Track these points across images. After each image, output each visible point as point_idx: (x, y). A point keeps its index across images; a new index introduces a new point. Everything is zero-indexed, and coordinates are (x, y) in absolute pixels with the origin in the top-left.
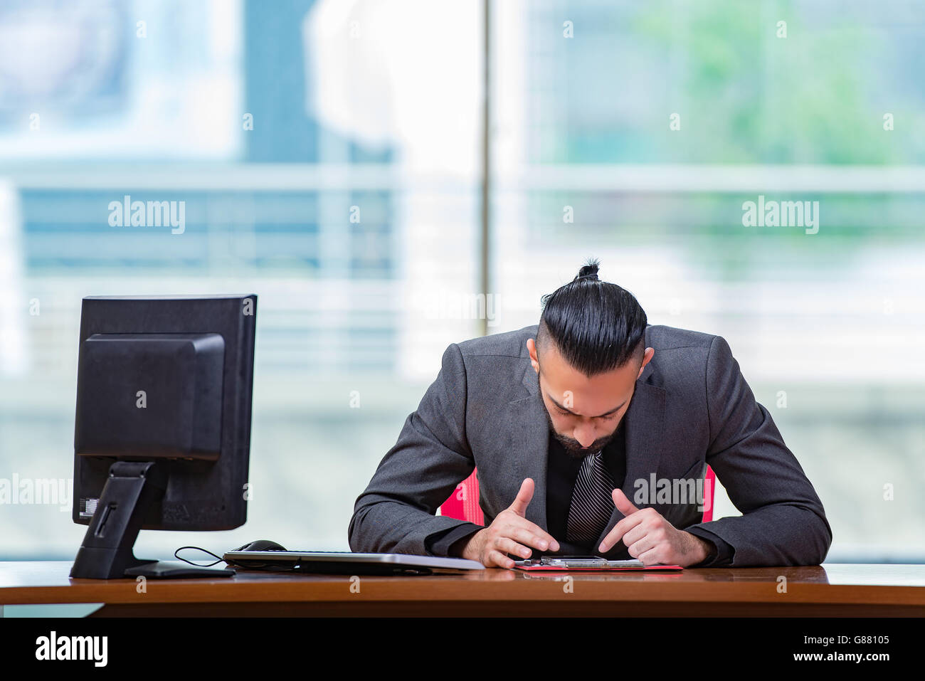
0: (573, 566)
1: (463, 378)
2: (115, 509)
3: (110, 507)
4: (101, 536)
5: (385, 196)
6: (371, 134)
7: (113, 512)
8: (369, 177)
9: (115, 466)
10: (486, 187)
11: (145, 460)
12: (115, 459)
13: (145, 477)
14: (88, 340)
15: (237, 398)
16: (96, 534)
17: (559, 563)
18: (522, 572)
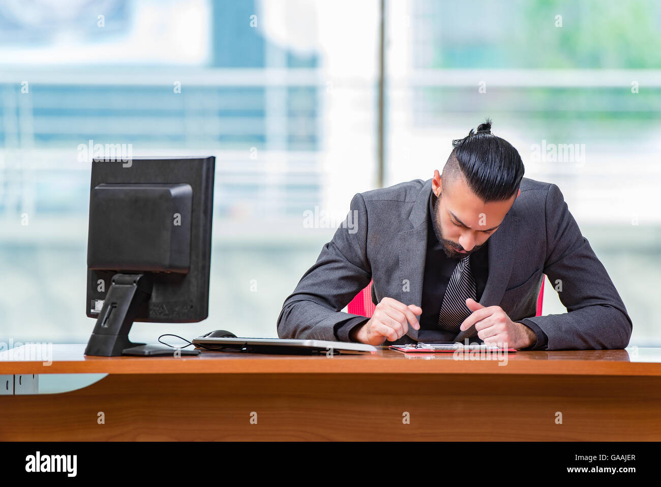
0: (438, 349)
1: (365, 216)
2: (115, 307)
3: (113, 305)
4: (106, 326)
5: (312, 91)
6: (302, 47)
7: (114, 309)
8: (301, 77)
9: (116, 277)
10: (382, 84)
11: (136, 273)
12: (116, 272)
13: (137, 285)
14: (96, 188)
15: (201, 229)
16: (102, 324)
17: (428, 347)
18: (403, 353)
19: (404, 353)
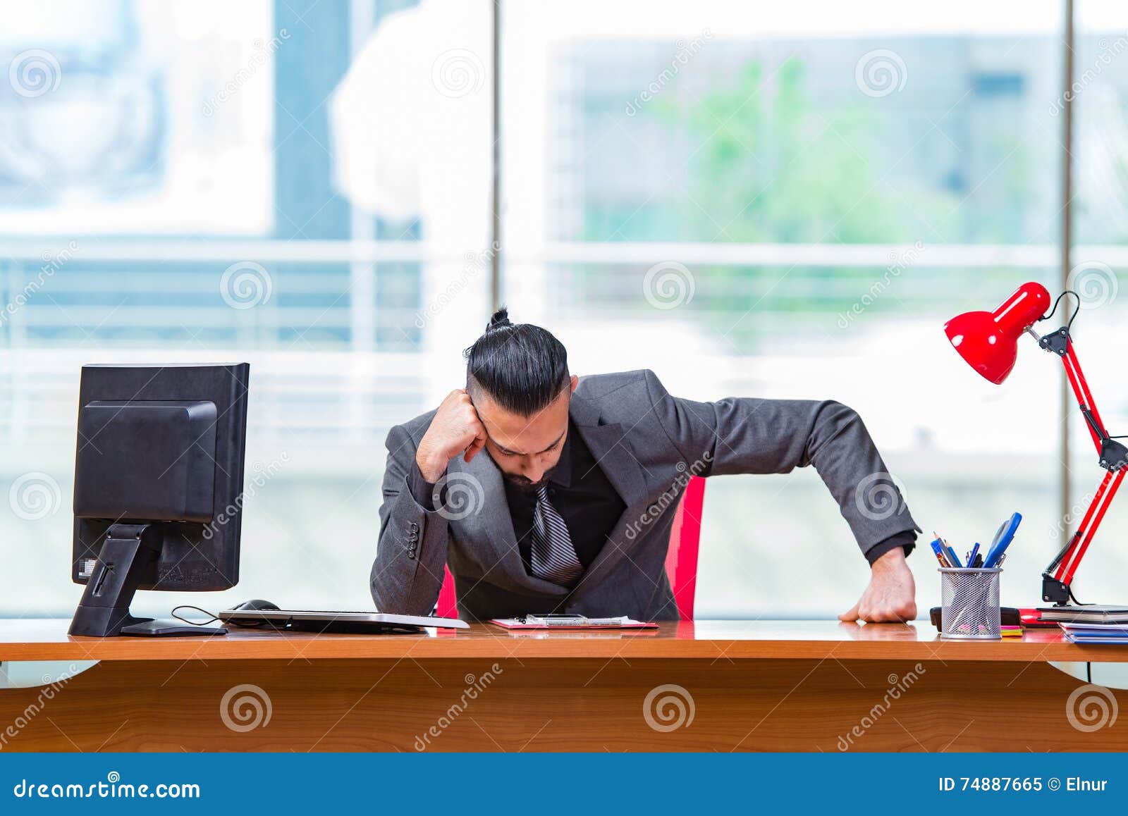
0: (553, 624)
2: (111, 569)
3: (107, 567)
4: (98, 595)
7: (109, 572)
8: (397, 251)
9: (112, 528)
11: (140, 522)
12: (112, 521)
13: (141, 538)
14: (87, 407)
16: (94, 593)
17: (541, 621)
18: (505, 630)
19: (507, 631)
